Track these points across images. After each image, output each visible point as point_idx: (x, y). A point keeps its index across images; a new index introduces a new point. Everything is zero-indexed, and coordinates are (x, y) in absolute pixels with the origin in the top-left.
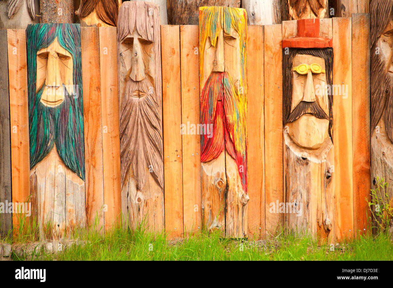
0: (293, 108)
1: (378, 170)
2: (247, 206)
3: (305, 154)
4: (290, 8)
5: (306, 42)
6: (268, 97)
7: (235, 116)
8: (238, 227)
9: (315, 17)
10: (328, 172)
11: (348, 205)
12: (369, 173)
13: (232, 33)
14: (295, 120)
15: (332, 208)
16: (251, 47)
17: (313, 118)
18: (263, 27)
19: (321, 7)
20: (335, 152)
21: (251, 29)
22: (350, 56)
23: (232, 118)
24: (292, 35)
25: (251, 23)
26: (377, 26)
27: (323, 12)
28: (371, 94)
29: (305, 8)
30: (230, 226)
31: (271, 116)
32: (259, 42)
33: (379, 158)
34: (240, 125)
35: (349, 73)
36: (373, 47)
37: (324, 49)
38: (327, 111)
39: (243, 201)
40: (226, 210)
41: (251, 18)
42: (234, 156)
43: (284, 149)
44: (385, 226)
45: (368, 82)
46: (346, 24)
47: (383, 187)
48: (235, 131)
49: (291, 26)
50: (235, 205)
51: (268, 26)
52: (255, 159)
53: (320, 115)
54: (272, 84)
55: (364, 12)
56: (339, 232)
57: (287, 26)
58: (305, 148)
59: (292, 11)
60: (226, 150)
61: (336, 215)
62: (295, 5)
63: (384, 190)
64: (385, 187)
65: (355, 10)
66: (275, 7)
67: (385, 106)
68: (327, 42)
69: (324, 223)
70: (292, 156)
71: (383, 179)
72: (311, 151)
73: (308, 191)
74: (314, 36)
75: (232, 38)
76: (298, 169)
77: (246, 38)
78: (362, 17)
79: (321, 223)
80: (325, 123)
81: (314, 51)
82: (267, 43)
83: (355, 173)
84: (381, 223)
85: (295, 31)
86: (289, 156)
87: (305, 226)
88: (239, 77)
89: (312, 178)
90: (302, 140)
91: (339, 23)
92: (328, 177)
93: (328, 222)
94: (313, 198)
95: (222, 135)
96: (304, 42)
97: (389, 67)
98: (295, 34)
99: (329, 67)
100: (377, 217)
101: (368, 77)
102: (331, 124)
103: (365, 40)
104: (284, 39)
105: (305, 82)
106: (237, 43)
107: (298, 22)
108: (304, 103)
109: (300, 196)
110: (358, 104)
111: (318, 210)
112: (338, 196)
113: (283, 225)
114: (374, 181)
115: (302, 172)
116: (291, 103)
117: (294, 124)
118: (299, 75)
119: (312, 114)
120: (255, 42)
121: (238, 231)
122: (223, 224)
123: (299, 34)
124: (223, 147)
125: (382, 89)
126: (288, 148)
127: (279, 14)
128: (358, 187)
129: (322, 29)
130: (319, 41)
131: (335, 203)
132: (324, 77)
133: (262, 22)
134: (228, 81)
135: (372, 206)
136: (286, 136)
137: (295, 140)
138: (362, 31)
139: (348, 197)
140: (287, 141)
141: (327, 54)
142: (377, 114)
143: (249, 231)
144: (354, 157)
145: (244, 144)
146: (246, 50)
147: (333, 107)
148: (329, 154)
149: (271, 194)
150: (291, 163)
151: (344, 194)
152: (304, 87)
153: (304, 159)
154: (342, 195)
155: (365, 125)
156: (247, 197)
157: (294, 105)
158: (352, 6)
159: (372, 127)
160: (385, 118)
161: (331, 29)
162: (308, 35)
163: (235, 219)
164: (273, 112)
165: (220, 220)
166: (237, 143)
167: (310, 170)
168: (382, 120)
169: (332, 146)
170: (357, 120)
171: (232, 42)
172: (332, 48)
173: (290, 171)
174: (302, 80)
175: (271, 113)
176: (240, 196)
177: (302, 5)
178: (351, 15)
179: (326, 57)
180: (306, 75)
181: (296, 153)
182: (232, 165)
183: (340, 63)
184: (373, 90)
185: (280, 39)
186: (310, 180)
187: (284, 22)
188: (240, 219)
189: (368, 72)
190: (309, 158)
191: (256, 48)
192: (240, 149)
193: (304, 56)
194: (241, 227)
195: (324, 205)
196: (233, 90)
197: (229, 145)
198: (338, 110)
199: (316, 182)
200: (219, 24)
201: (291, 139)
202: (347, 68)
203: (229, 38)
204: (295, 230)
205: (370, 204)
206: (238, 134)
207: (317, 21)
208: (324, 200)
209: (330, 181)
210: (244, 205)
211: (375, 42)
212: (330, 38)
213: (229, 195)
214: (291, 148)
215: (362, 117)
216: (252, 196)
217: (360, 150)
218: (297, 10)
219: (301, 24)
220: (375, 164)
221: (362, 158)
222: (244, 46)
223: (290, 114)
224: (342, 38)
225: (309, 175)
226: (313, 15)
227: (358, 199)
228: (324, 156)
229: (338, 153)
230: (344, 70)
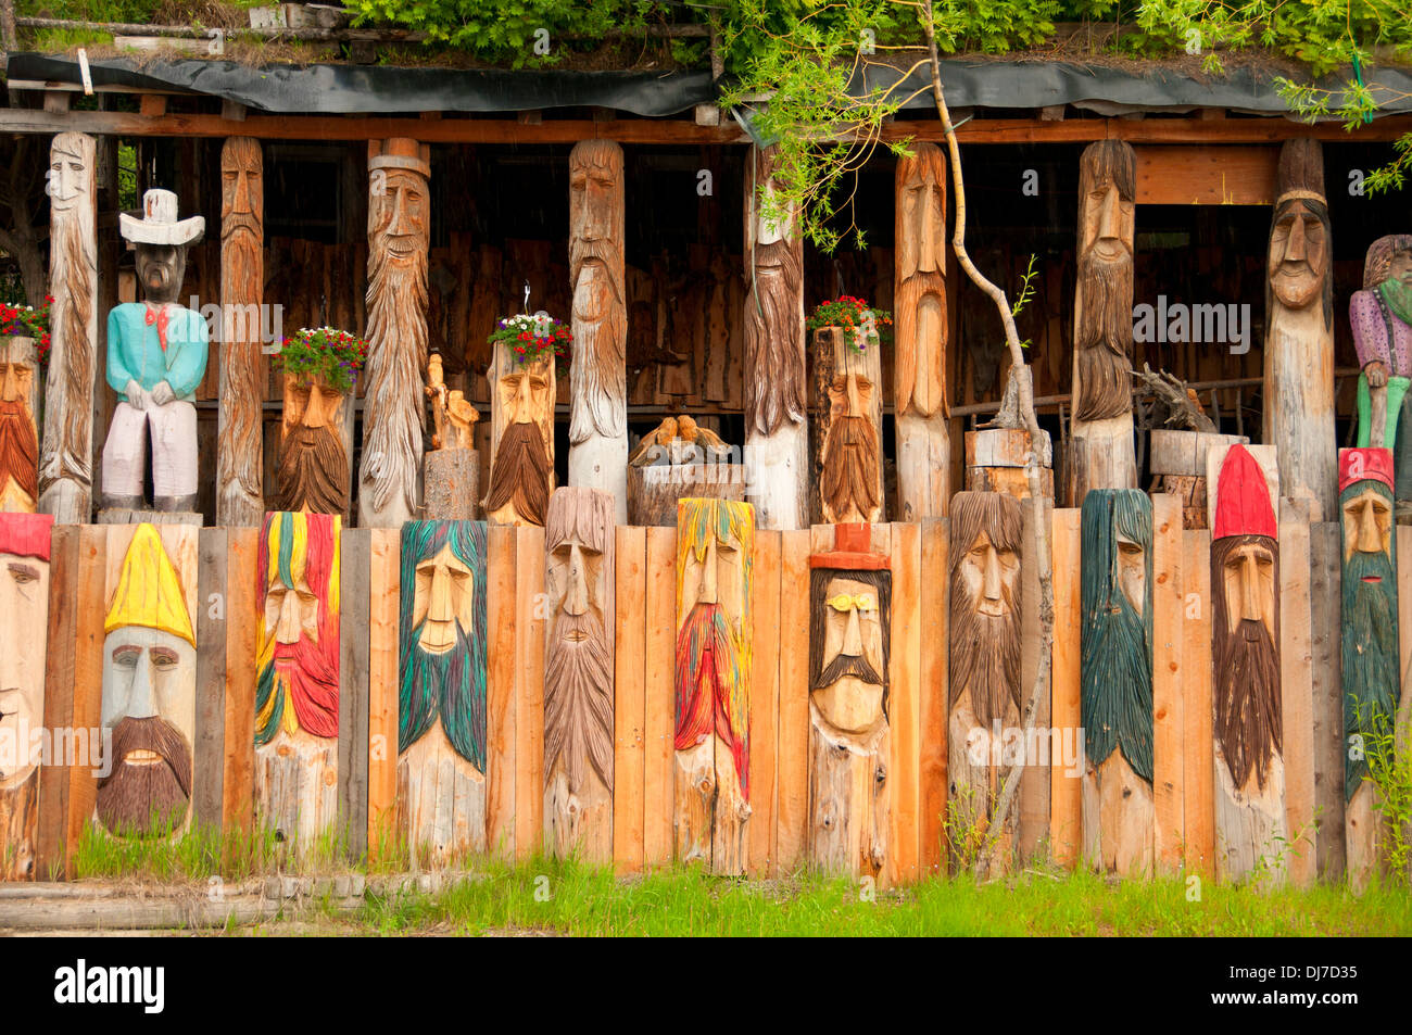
0: (825, 666)
1: (960, 769)
2: (747, 823)
3: (844, 741)
4: (825, 504)
5: (849, 560)
6: (786, 646)
7: (732, 675)
8: (731, 858)
9: (864, 521)
10: (880, 771)
11: (911, 825)
12: (945, 774)
13: (730, 541)
14: (829, 685)
15: (884, 830)
16: (760, 565)
17: (858, 683)
18: (781, 533)
19: (873, 504)
20: (892, 739)
21: (761, 537)
22: (918, 585)
23: (727, 679)
24: (827, 547)
25: (762, 527)
26: (961, 538)
27: (876, 513)
28: (951, 646)
29: (848, 506)
30: (720, 856)
31: (791, 677)
32: (774, 557)
33: (961, 751)
34: (740, 690)
35: (917, 612)
36: (955, 572)
37: (878, 572)
38: (880, 673)
39: (742, 815)
40: (713, 830)
41: (761, 519)
42: (729, 741)
43: (810, 733)
44: (968, 861)
45: (946, 626)
46: (913, 533)
47: (967, 798)
48: (731, 700)
49: (825, 534)
50: (728, 822)
51: (788, 532)
52: (762, 746)
53: (869, 677)
54: (793, 625)
55: (940, 515)
56: (894, 870)
57: (818, 533)
58: (843, 731)
59: (827, 510)
60: (716, 730)
61: (891, 841)
62: (833, 499)
63: (968, 802)
64: (971, 797)
65: (926, 512)
66: (800, 503)
67: (973, 666)
68: (882, 560)
69: (871, 854)
70: (822, 743)
71: (968, 785)
72: (853, 736)
73: (848, 802)
74: (861, 551)
75: (731, 550)
76: (832, 765)
77: (752, 550)
78: (937, 523)
79: (866, 854)
80: (878, 691)
81: (861, 574)
82: (788, 560)
83: (923, 773)
84: (961, 855)
85: (831, 542)
86: (817, 742)
87: (841, 857)
88: (741, 612)
89: (854, 780)
90: (840, 717)
91: (901, 532)
92: (880, 779)
93: (878, 852)
94: (855, 812)
95: (709, 707)
96: (844, 559)
97: (979, 604)
98: (831, 547)
99: (885, 601)
100: (957, 846)
101: (946, 621)
102: (886, 694)
103: (942, 560)
104: (814, 554)
105: (846, 623)
106: (739, 558)
107: (837, 528)
108: (844, 659)
109: (833, 809)
110: (929, 662)
111: (862, 833)
112: (896, 810)
113: (806, 855)
114: (953, 788)
115: (838, 770)
116: (822, 657)
117: (827, 691)
118: (836, 611)
119: (856, 676)
120: (766, 557)
121: (732, 864)
122: (709, 852)
123: (837, 547)
124: (712, 726)
125: (969, 639)
126: (816, 730)
127: (807, 514)
128: (928, 796)
129: (875, 539)
130: (870, 558)
131: (891, 822)
132: (875, 617)
133: (779, 526)
134: (722, 618)
135: (948, 828)
136: (813, 710)
137: (829, 719)
138: (938, 546)
139: (911, 813)
140: (815, 719)
141: (882, 580)
142: (960, 679)
143: (750, 865)
144: (923, 746)
145: (745, 722)
146: (752, 568)
147: (890, 666)
148: (881, 743)
149: (787, 806)
150: (821, 754)
151: (905, 807)
152: (845, 632)
153: (842, 748)
154: (902, 810)
155: (941, 696)
156: (749, 809)
157: (828, 659)
158: (922, 505)
159: (953, 698)
160: (971, 685)
161: (888, 540)
162: (852, 549)
163: (728, 845)
164: (794, 671)
165: (703, 845)
166: (734, 719)
167: (851, 767)
168: (967, 690)
169: (888, 730)
170: (928, 687)
171: (729, 557)
172: (889, 571)
173: (819, 767)
174: (841, 619)
175: (790, 672)
176: (737, 806)
177: (843, 500)
178: (919, 520)
179: (880, 585)
180: (847, 613)
181: (829, 739)
182: (726, 760)
183: (903, 595)
184: (953, 641)
185: (807, 553)
186: (851, 783)
187: (813, 526)
188: (736, 844)
189: (947, 612)
190: (849, 748)
191: (768, 566)
192: (740, 729)
193: (845, 581)
194: (736, 859)
195: (872, 824)
196: (730, 633)
197: (721, 723)
198: (898, 670)
199: (861, 787)
200: (709, 526)
201: (822, 716)
202: (913, 604)
203: (725, 550)
204: (824, 866)
205: (945, 824)
206: (736, 705)
207: (867, 526)
208: (872, 816)
209: (883, 786)
210: (742, 822)
211: (958, 564)
212: (887, 553)
213: (718, 805)
214: (821, 730)
215: (936, 683)
216: (756, 807)
217: (931, 737)
218: (834, 508)
219: (841, 531)
220: (955, 760)
221: (935, 750)
222: (749, 563)
223: (820, 674)
224: (906, 556)
225: (849, 775)
226: (860, 517)
227: (927, 816)
228: (874, 744)
229: (896, 741)
230: (910, 606)
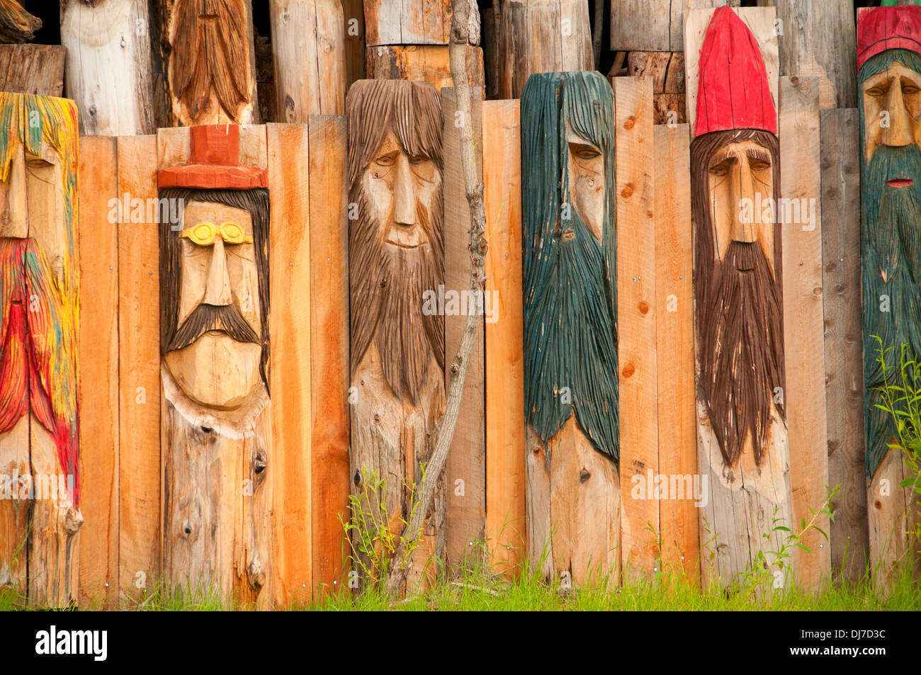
0: (182, 319)
1: (365, 453)
2: (78, 536)
3: (209, 420)
4: (175, 100)
5: (209, 176)
6: (127, 294)
7: (52, 335)
8: (55, 584)
9: (229, 122)
10: (259, 458)
11: (301, 529)
12: (346, 460)
13: (44, 152)
14: (187, 346)
15: (265, 537)
16: (87, 183)
17: (227, 342)
18: (115, 140)
19: (242, 99)
20: (274, 414)
21: (87, 146)
22: (305, 208)
23: (46, 340)
24: (179, 159)
25: (89, 132)
26: (362, 143)
27: (246, 112)
28: (350, 289)
29: (207, 101)
30: (39, 582)
31: (135, 336)
32: (107, 173)
33: (367, 428)
34: (64, 356)
35: (305, 244)
36: (354, 190)
37: (250, 191)
38: (256, 327)
39: (70, 525)
40: (29, 547)
41: (87, 121)
42: (50, 426)
43: (162, 410)
44: (377, 573)
45: (345, 263)
46: (297, 138)
47: (375, 490)
48: (52, 370)
49: (176, 140)
50: (49, 535)
51: (125, 138)
52: (97, 431)
53: (241, 334)
54: (136, 266)
55: (333, 112)
56: (279, 588)
57: (167, 139)
58: (208, 406)
59: (178, 108)
60: (31, 411)
61: (274, 552)
62: (186, 92)
63: (377, 496)
64: (380, 489)
65: (314, 108)
66: (140, 98)
67: (380, 315)
68: (256, 175)
69: (248, 570)
70: (180, 424)
71: (376, 473)
72: (221, 414)
73: (215, 501)
74: (227, 163)
75: (46, 164)
76: (193, 453)
77: (76, 164)
78: (329, 123)
79: (241, 572)
80: (255, 351)
81: (227, 195)
82: (125, 176)
83: (317, 460)
84: (369, 567)
85: (186, 151)
86: (172, 423)
87: (206, 577)
88: (62, 250)
89: (224, 472)
90: (203, 388)
91: (281, 136)
92: (259, 470)
93: (257, 567)
94: (225, 515)
95: (21, 379)
96: (205, 174)
97: (387, 231)
98: (185, 158)
99: (261, 229)
100: (362, 555)
101: (345, 253)
102: (265, 355)
103: (337, 174)
104: (163, 168)
105: (209, 262)
106: (57, 175)
107: (193, 131)
108: (206, 310)
109: (196, 511)
110: (322, 311)
111: (235, 542)
112: (280, 511)
113: (158, 576)
114: (357, 478)
115: (201, 460)
116: (177, 308)
117: (185, 354)
118: (195, 246)
119: (223, 332)
120: (97, 174)
121: (56, 593)
122: (23, 577)
123: (194, 157)
124: (26, 406)
125: (374, 279)
126: (171, 407)
127: (151, 114)
128: (323, 490)
129: (245, 146)
130: (238, 173)
131: (274, 526)
132: (249, 253)
133: (113, 130)
134: (37, 257)
135: (351, 531)
136: (166, 380)
137: (187, 388)
138: (328, 155)
139: (300, 513)
140: (169, 392)
141: (256, 201)
142: (363, 332)
143: (82, 592)
144: (315, 424)
145: (72, 399)
146: (76, 190)
147: (269, 317)
148: (260, 420)
149: (133, 510)
150: (178, 439)
151: (293, 507)
152: (207, 273)
153: (206, 430)
154: (289, 510)
155: (339, 356)
156: (79, 517)
157: (185, 311)
158: (308, 99)
159: (355, 359)
160: (379, 340)
161: (263, 147)
162: (214, 160)
163: (50, 566)
164: (139, 328)
165: (14, 568)
166: (56, 396)
167: (220, 455)
168: (373, 345)
169: (268, 403)
170: (321, 344)
171: (44, 173)
172: (266, 189)
173: (176, 458)
174: (201, 257)
175: (133, 329)
176: (63, 514)
177: (200, 94)
178: (305, 119)
179: (254, 208)
180: (210, 247)
181: (189, 418)
182: (46, 448)
183: (285, 222)
184: (354, 282)
185: (153, 166)
186: (219, 476)
187: (160, 130)
188: (62, 565)
189: (344, 243)
190: (216, 429)
191: (100, 186)
192: (65, 409)
193: (206, 204)
194: (62, 584)
195: (249, 530)
196: (47, 278)
197: (38, 402)
198: (281, 324)
199: (234, 485)
200: (14, 132)
201: (179, 387)
202: (299, 234)
203: (37, 164)
204: (184, 587)
205: (347, 527)
206: (58, 376)
207: (234, 129)
208: (248, 519)
209: (263, 478)
210: (70, 534)
211: (358, 178)
212: (262, 166)
213: (36, 512)
214: (177, 406)
215: (332, 339)
216: (89, 513)
217: (327, 412)
218: (188, 106)
219: (199, 136)
220: (359, 440)
221: (332, 428)
222: (72, 182)
223: (175, 331)
224: (288, 168)
225: (216, 465)
226: (224, 116)
227: (323, 516)
228: (250, 423)
229: (280, 417)
230: (294, 236)
